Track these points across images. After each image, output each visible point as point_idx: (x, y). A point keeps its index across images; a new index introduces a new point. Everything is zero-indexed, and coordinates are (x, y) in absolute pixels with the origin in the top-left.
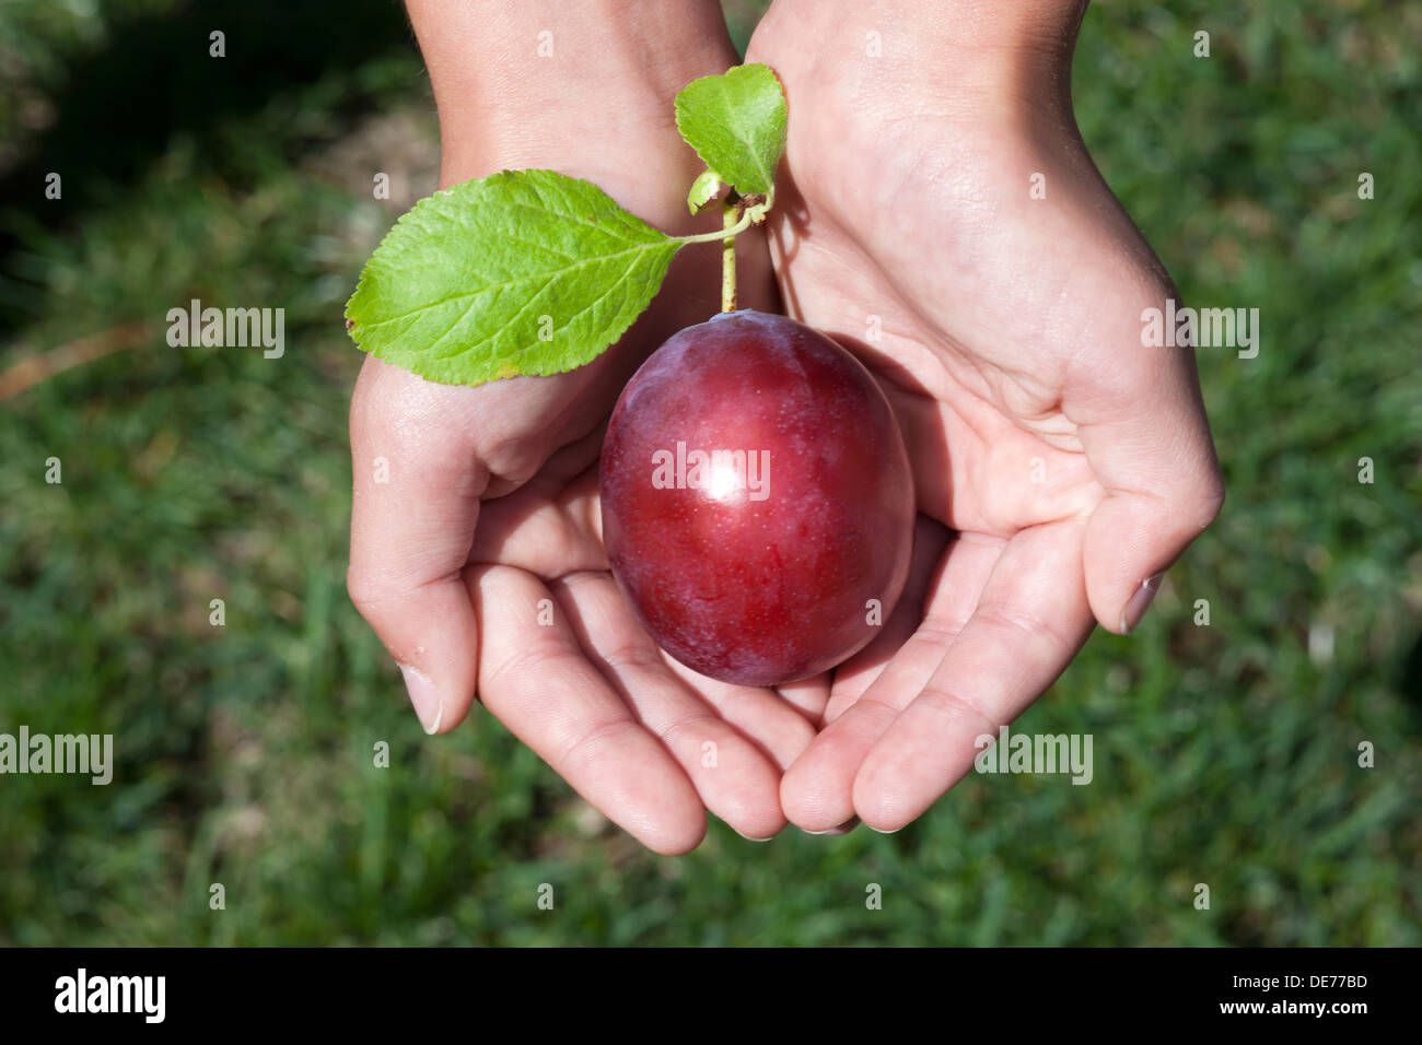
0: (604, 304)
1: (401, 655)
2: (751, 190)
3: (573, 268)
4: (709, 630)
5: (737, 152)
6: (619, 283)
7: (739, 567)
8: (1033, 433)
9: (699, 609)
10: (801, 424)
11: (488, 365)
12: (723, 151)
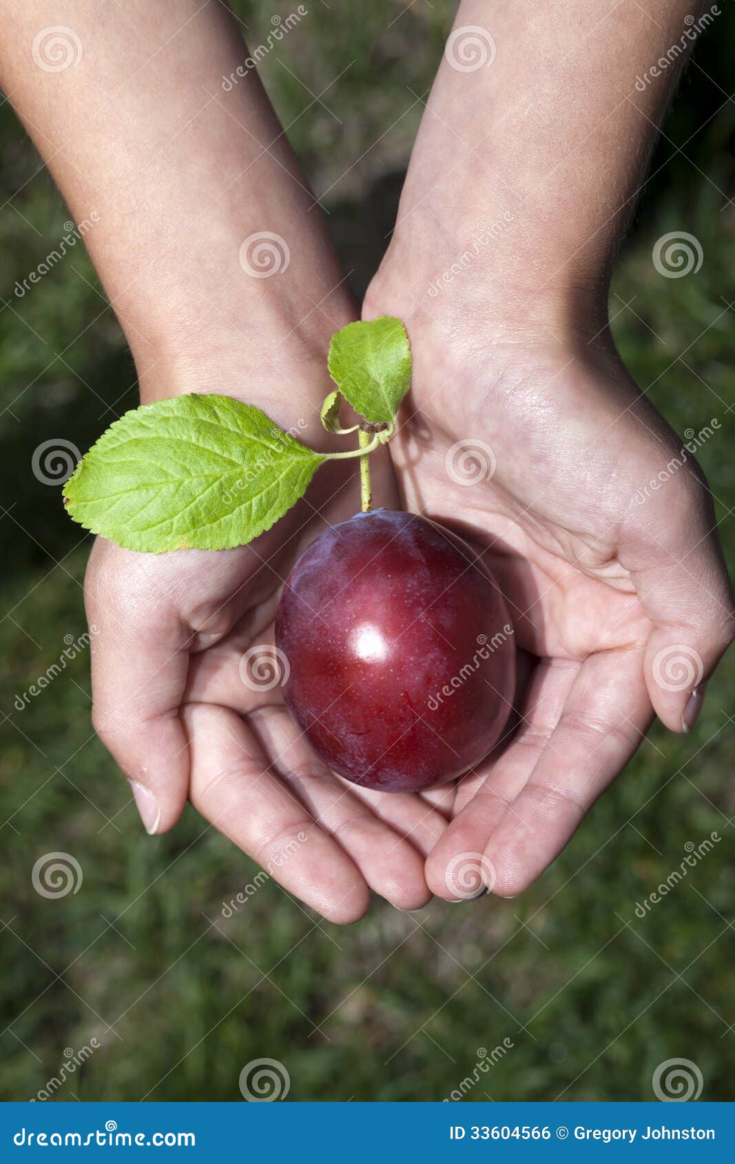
0: (261, 499)
1: (130, 773)
2: (378, 419)
3: (238, 470)
4: (361, 756)
5: (370, 389)
6: (273, 484)
7: (381, 710)
8: (597, 579)
9: (353, 741)
10: (422, 599)
11: (169, 539)
12: (360, 387)
